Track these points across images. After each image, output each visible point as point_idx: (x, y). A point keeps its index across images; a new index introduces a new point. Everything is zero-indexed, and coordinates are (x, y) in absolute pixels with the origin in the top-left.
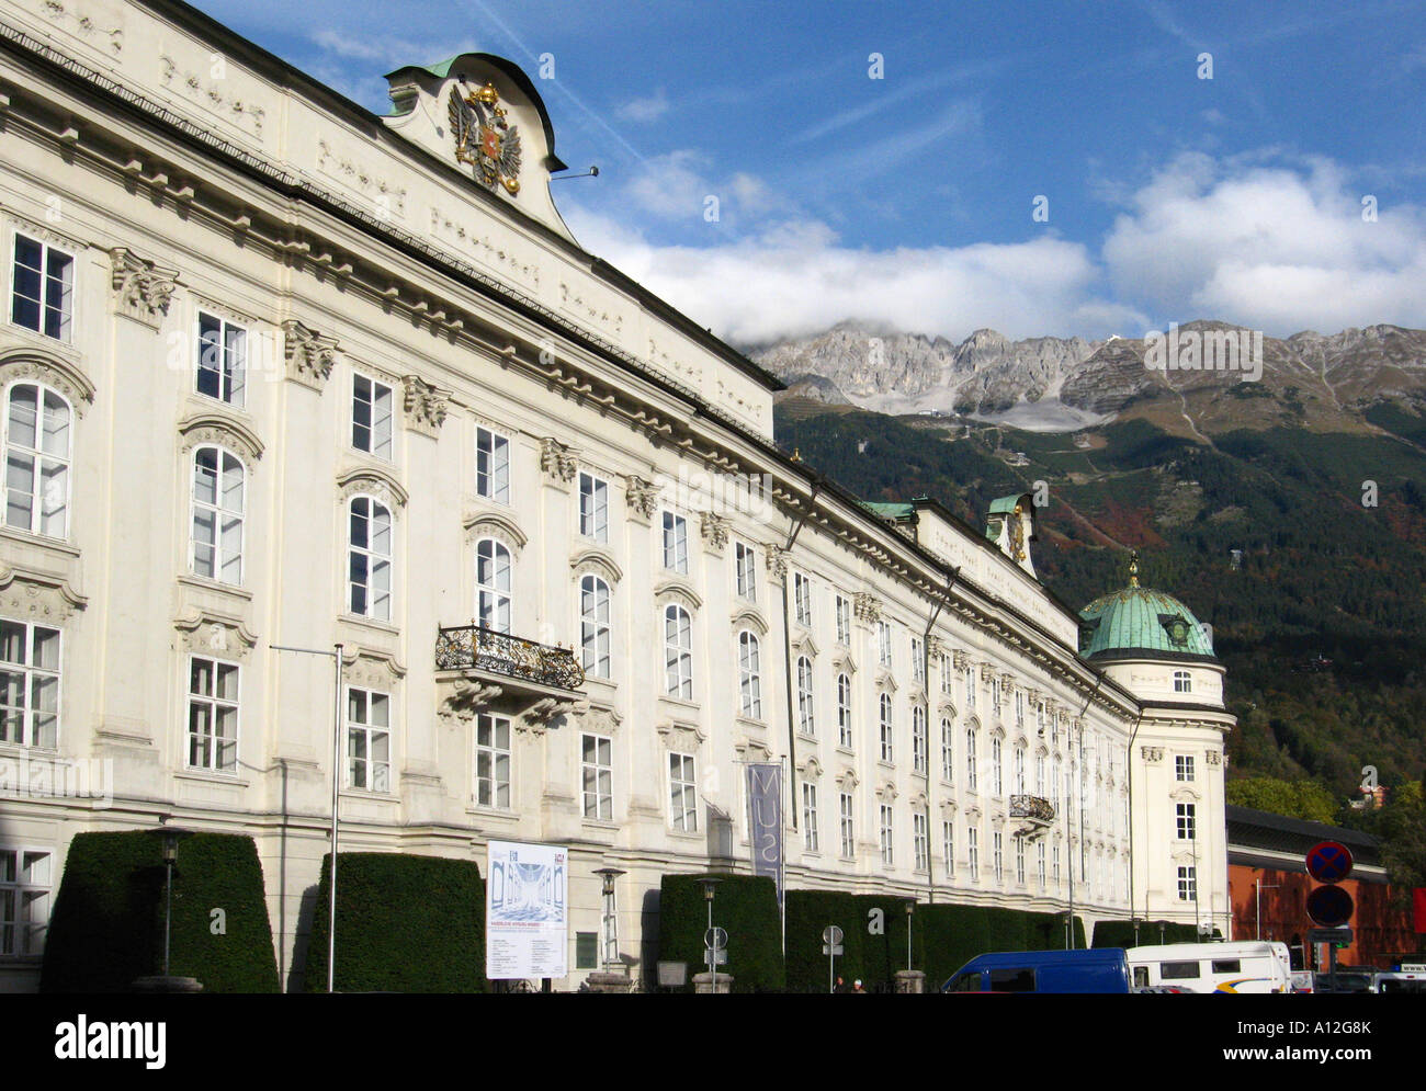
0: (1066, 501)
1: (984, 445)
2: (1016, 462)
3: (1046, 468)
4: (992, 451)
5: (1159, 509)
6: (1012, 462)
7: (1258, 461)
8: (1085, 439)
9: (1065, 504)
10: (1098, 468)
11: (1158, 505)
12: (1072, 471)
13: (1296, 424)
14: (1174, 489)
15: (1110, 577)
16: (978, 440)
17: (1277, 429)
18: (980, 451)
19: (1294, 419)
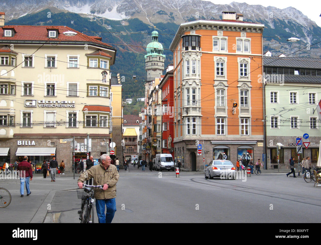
0: (122, 39)
1: (100, 23)
2: (108, 28)
3: (116, 30)
4: (102, 25)
5: (144, 42)
6: (107, 28)
7: (165, 31)
8: (123, 23)
9: (122, 40)
10: (128, 31)
11: (143, 41)
12: (122, 31)
13: (173, 22)
14: (147, 37)
15: (135, 60)
16: (98, 21)
17: (168, 23)
18: (99, 24)
19: (172, 21)
